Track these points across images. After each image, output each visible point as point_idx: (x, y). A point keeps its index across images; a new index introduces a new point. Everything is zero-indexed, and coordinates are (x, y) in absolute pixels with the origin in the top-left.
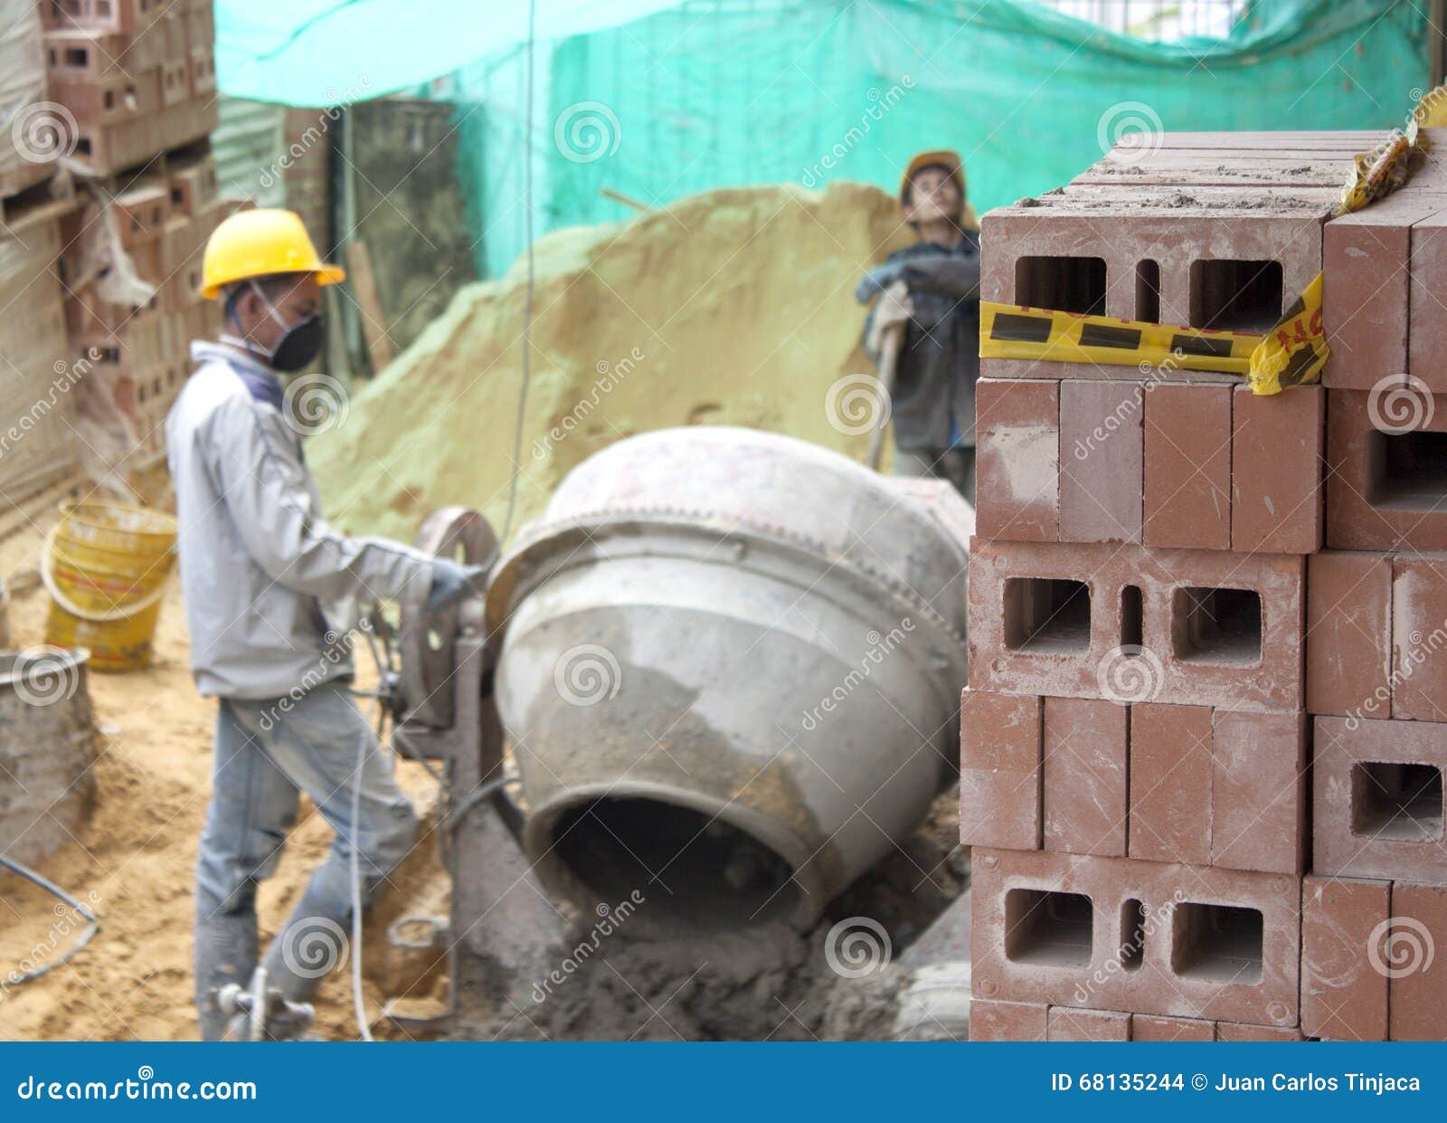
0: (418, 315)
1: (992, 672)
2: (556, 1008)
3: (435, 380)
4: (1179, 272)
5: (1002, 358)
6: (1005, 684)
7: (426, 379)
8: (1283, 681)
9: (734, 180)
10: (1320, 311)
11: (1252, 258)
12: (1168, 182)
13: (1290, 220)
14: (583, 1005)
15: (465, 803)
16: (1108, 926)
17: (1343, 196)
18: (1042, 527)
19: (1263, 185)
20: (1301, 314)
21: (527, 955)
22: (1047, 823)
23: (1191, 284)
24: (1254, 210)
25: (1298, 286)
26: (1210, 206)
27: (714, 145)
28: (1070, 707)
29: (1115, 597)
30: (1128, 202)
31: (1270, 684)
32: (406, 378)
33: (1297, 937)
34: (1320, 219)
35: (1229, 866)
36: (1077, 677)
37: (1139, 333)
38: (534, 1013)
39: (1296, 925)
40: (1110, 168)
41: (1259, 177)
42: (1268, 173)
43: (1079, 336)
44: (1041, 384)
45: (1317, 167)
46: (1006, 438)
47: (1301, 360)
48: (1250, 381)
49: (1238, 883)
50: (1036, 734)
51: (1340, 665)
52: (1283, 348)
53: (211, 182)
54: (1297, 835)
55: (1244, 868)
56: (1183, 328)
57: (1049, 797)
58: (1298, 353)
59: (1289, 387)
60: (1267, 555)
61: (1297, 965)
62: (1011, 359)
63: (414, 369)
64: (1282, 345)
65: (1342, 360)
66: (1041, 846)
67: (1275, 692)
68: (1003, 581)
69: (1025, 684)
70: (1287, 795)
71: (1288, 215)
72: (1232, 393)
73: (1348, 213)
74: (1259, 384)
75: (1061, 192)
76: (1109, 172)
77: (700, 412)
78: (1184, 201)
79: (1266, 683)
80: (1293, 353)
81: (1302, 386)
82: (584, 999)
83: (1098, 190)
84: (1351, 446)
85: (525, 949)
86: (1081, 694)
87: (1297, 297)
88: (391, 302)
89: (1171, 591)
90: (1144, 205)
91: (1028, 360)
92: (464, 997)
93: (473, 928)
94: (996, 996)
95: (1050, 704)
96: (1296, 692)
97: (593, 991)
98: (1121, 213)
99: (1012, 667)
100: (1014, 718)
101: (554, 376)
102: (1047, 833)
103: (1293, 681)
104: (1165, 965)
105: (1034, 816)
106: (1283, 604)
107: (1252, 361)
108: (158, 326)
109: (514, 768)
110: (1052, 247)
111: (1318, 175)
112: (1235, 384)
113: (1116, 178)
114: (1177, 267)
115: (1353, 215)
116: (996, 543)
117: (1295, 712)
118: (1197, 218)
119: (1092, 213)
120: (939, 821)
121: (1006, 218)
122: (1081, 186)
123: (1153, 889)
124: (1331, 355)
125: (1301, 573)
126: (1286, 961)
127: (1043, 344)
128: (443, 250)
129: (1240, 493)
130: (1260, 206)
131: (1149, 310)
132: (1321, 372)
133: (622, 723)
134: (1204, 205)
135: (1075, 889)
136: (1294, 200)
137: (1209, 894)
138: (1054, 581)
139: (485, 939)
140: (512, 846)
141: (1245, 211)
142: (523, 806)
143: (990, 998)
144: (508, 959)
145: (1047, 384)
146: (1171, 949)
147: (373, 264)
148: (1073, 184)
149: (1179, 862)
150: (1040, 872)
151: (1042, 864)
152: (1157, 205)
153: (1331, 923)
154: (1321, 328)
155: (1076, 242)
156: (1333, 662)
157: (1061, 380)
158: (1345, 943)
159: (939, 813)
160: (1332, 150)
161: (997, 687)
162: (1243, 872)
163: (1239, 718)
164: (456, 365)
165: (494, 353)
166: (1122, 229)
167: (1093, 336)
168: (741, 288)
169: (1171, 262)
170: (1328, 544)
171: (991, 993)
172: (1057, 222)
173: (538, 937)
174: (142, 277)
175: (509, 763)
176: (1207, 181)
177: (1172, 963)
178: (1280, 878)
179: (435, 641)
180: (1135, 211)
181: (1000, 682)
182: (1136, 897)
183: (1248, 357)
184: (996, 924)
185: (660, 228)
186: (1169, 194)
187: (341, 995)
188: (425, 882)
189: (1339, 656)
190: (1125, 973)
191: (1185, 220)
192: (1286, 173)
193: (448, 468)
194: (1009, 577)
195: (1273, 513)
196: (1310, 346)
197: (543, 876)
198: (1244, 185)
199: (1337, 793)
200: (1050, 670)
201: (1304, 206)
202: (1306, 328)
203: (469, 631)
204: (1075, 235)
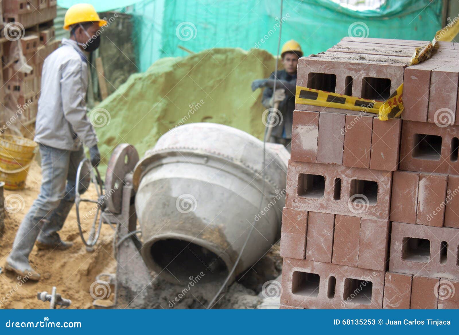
0: (117, 82)
1: (293, 203)
2: (148, 305)
3: (121, 103)
4: (359, 80)
5: (302, 104)
6: (297, 207)
7: (118, 103)
8: (383, 211)
9: (221, 45)
10: (402, 95)
11: (382, 78)
12: (357, 52)
13: (394, 66)
14: (157, 305)
15: (123, 238)
16: (324, 285)
17: (411, 60)
18: (311, 158)
19: (387, 55)
20: (396, 96)
21: (140, 288)
22: (307, 251)
23: (362, 84)
24: (383, 62)
25: (395, 87)
26: (370, 60)
27: (215, 34)
28: (316, 215)
29: (333, 181)
30: (344, 58)
31: (379, 211)
32: (112, 102)
33: (383, 291)
34: (403, 67)
35: (363, 267)
36: (319, 206)
37: (345, 99)
38: (141, 306)
39: (383, 287)
40: (339, 47)
41: (385, 53)
42: (388, 51)
43: (326, 98)
44: (314, 113)
45: (404, 51)
46: (302, 129)
47: (395, 111)
48: (379, 116)
49: (366, 273)
50: (305, 223)
51: (401, 206)
52: (390, 106)
53: (53, 35)
54: (384, 259)
55: (368, 268)
56: (359, 98)
57: (308, 243)
58: (394, 108)
59: (391, 119)
60: (381, 171)
61: (382, 299)
62: (305, 104)
63: (115, 100)
64: (389, 105)
65: (407, 111)
66: (305, 258)
67: (381, 214)
68: (298, 174)
69: (303, 207)
70: (383, 246)
71: (394, 65)
72: (373, 119)
73: (412, 65)
74: (381, 117)
75: (324, 53)
76: (339, 48)
77: (206, 119)
78: (362, 58)
79: (378, 211)
80: (392, 108)
81: (395, 119)
82: (157, 303)
83: (335, 53)
84: (409, 138)
85: (139, 286)
86: (320, 211)
87: (395, 91)
88: (109, 77)
89: (350, 180)
90: (349, 59)
91: (310, 105)
92: (119, 300)
93: (123, 279)
94: (288, 304)
95: (310, 213)
96: (387, 214)
97: (160, 300)
98: (342, 61)
99: (299, 201)
100: (299, 217)
101: (160, 105)
102: (307, 254)
103: (386, 211)
104: (341, 297)
105: (303, 249)
106: (385, 186)
107: (380, 110)
108: (33, 80)
109: (139, 228)
110: (320, 70)
111: (404, 53)
112: (374, 117)
113: (341, 50)
114: (358, 78)
115: (414, 66)
116: (296, 162)
117: (386, 220)
118: (366, 64)
119: (333, 60)
120: (274, 252)
121: (306, 60)
122: (330, 52)
123: (339, 273)
124: (404, 109)
125: (391, 177)
126: (379, 298)
127: (315, 100)
128: (126, 62)
129: (374, 150)
130: (385, 61)
131: (349, 92)
132: (401, 114)
133: (169, 215)
134: (368, 60)
135: (314, 272)
136: (396, 60)
137: (356, 276)
138: (314, 175)
139: (127, 282)
140: (137, 253)
141: (380, 63)
142: (142, 240)
143: (286, 305)
144: (134, 289)
145: (316, 113)
146: (343, 292)
147: (103, 65)
148: (327, 51)
149: (348, 266)
150: (304, 266)
151: (305, 264)
152: (353, 59)
153: (393, 287)
154: (401, 101)
155: (327, 69)
156: (399, 205)
157: (320, 112)
158: (397, 293)
159: (274, 250)
160: (409, 46)
161: (294, 207)
162: (367, 270)
163: (369, 221)
164: (129, 99)
165: (141, 96)
166: (342, 66)
167: (330, 99)
168: (221, 80)
169: (356, 77)
170: (400, 168)
171: (287, 303)
172: (322, 63)
173: (144, 282)
174: (29, 64)
175: (138, 226)
176: (369, 53)
177: (343, 297)
178: (378, 272)
179: (116, 186)
180: (346, 60)
181: (295, 206)
182: (333, 276)
183: (379, 109)
184: (289, 282)
185: (196, 59)
186: (357, 56)
187: (79, 297)
188: (108, 262)
189: (401, 204)
190: (328, 299)
191: (361, 64)
192: (394, 52)
193: (124, 132)
194: (300, 173)
195: (383, 158)
196: (398, 106)
197: (147, 263)
198: (380, 55)
199: (398, 246)
200: (311, 203)
201: (399, 62)
202: (397, 100)
203: (128, 183)
204: (327, 67)
